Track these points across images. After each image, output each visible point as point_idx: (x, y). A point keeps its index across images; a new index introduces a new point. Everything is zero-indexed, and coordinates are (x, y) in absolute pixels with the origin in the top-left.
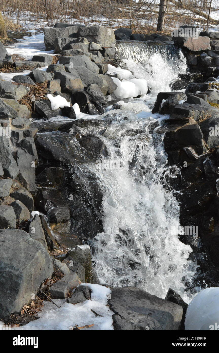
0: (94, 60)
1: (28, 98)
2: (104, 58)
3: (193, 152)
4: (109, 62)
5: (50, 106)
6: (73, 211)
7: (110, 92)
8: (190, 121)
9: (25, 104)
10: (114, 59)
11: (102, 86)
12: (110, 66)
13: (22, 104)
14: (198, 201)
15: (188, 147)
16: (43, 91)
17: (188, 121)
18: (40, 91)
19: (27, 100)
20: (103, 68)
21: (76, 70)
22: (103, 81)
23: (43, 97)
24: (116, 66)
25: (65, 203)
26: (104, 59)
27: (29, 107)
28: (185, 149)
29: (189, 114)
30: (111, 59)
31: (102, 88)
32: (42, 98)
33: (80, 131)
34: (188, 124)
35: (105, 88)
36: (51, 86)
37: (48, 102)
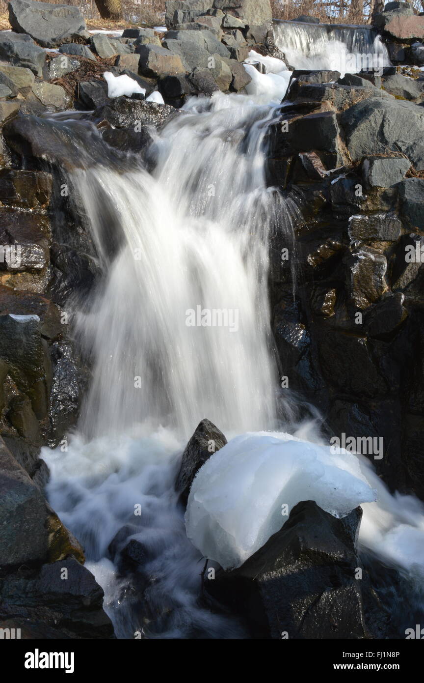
0: (226, 41)
1: (72, 77)
2: (246, 41)
3: (317, 163)
4: (252, 47)
5: (106, 90)
6: (60, 254)
7: (237, 86)
8: (323, 107)
9: (61, 85)
10: (263, 45)
11: (219, 73)
12: (253, 52)
13: (56, 84)
14: (308, 255)
15: (309, 151)
16: (100, 67)
17: (318, 106)
18: (95, 68)
19: (69, 80)
20: (237, 54)
21: (179, 47)
22: (223, 65)
23: (99, 77)
24: (264, 55)
25: (41, 237)
26: (247, 43)
27: (67, 90)
28: (302, 157)
29: (324, 95)
30: (259, 44)
31: (220, 76)
32: (97, 79)
33: (118, 119)
34: (317, 112)
35: (225, 77)
36: (120, 62)
37: (104, 84)
